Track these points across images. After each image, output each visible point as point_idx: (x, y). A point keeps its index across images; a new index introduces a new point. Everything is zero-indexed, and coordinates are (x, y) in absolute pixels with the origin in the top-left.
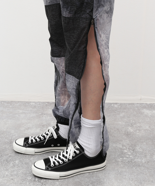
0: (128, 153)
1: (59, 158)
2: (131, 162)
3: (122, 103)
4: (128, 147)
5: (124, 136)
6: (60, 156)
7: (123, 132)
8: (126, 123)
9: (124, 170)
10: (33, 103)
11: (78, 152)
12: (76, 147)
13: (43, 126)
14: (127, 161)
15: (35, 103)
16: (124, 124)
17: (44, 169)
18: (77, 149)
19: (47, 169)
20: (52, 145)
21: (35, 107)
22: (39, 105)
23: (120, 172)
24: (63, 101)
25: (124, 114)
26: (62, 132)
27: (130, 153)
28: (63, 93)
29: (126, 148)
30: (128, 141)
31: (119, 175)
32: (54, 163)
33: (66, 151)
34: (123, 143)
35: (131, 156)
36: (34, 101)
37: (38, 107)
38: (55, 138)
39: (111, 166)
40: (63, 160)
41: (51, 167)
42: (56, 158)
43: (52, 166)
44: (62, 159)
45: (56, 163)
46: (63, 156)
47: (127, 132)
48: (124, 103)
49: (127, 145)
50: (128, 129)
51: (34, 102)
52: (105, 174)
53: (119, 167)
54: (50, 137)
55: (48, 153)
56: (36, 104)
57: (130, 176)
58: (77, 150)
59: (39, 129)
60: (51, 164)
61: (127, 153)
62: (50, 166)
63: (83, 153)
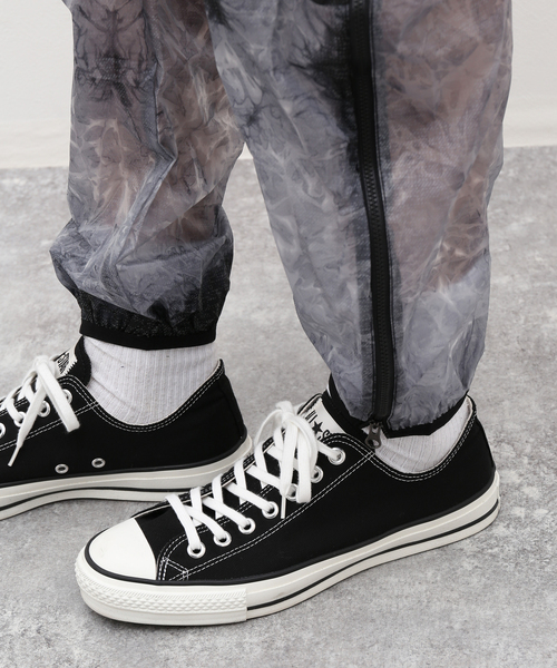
0: (526, 490)
1: (230, 500)
2: (539, 551)
3: (531, 150)
4: (528, 449)
5: (512, 374)
6: (233, 489)
7: (514, 347)
8: (536, 277)
9: (484, 613)
10: (16, 181)
11: (336, 456)
12: (323, 428)
13: (44, 327)
14: (510, 549)
15: (30, 178)
16: (525, 287)
17: (154, 578)
18: (330, 440)
19: (168, 577)
20: (62, 468)
21: (24, 201)
22: (48, 191)
23: (457, 626)
24: (106, 194)
25: (530, 220)
26: (112, 388)
27: (533, 492)
28: (98, 151)
29: (519, 456)
30: (535, 407)
31: (448, 653)
32: (204, 534)
33: (267, 457)
34: (502, 422)
35: (540, 513)
36: (21, 165)
37: (43, 201)
38: (69, 429)
39: (407, 590)
40: (251, 511)
41: (190, 562)
42: (210, 503)
43: (197, 551)
44: (247, 504)
45: (219, 533)
46: (253, 484)
47: (538, 343)
48: (542, 149)
49: (525, 436)
50: (545, 319)
51: (22, 173)
52: (362, 648)
53: (455, 595)
54: (39, 421)
55: (41, 512)
56: (33, 184)
57: (517, 653)
58: (331, 446)
59: (21, 347)
60: (186, 543)
61: (518, 488)
62: (181, 555)
63: (367, 457)
